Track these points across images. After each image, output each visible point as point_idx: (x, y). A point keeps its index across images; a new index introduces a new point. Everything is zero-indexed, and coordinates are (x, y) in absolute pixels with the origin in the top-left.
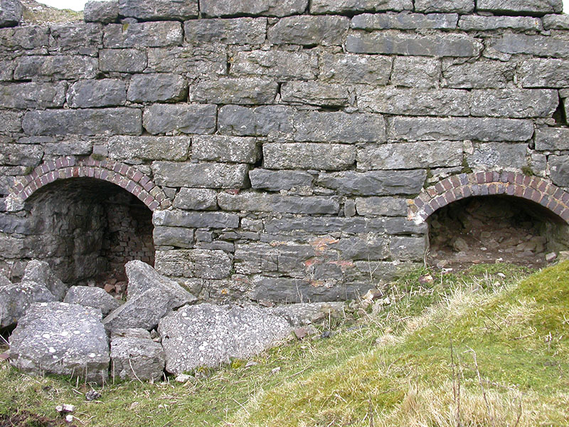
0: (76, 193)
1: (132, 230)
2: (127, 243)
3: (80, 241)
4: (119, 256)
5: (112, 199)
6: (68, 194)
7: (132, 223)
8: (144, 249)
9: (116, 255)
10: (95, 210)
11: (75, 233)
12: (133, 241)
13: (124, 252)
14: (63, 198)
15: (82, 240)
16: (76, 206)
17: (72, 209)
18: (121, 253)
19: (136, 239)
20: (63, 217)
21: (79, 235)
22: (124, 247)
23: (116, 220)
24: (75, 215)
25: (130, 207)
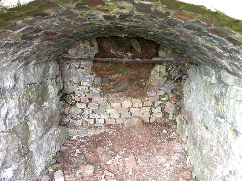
0: (30, 49)
1: (96, 91)
2: (87, 104)
3: (36, 122)
4: (76, 119)
5: (72, 52)
6: (14, 53)
7: (96, 81)
8: (109, 111)
9: (72, 118)
10: (51, 70)
11: (28, 113)
12: (95, 102)
13: (82, 114)
14: (6, 61)
15: (38, 120)
16: (27, 70)
17: (21, 76)
18: (79, 116)
19: (100, 100)
20: (7, 94)
21: (35, 112)
22: (82, 109)
23: (74, 80)
24: (26, 85)
25: (94, 62)
